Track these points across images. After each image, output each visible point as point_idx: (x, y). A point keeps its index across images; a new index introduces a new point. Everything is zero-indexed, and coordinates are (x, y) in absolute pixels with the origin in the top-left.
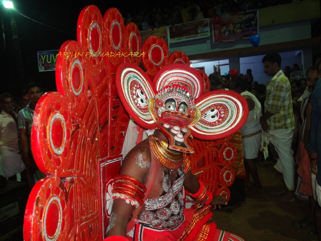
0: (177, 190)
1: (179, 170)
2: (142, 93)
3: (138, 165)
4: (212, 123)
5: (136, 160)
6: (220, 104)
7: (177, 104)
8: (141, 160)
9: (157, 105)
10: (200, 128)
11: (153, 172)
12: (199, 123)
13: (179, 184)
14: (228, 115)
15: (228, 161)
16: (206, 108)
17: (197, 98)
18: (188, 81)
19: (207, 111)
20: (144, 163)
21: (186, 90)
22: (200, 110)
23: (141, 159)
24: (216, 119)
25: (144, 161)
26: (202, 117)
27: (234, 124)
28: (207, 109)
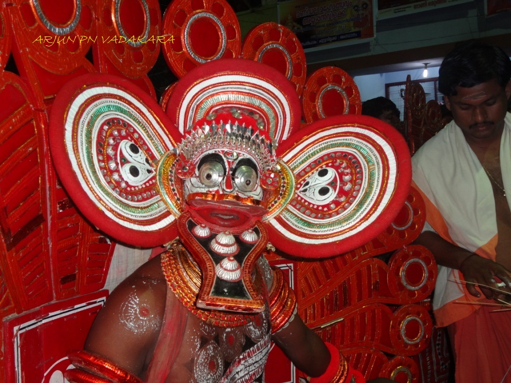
0: (247, 377)
1: (252, 328)
2: (134, 149)
3: (126, 325)
4: (320, 208)
5: (121, 314)
6: (342, 152)
7: (227, 166)
8: (135, 314)
9: (180, 173)
10: (292, 222)
11: (168, 339)
12: (290, 208)
13: (250, 361)
14: (361, 185)
15: (414, 291)
16: (309, 166)
17: (285, 138)
18: (257, 102)
19: (310, 174)
20: (143, 320)
21: (250, 127)
22: (293, 170)
23: (136, 311)
24: (332, 195)
25: (143, 315)
26: (298, 192)
27: (374, 212)
28: (311, 167)
